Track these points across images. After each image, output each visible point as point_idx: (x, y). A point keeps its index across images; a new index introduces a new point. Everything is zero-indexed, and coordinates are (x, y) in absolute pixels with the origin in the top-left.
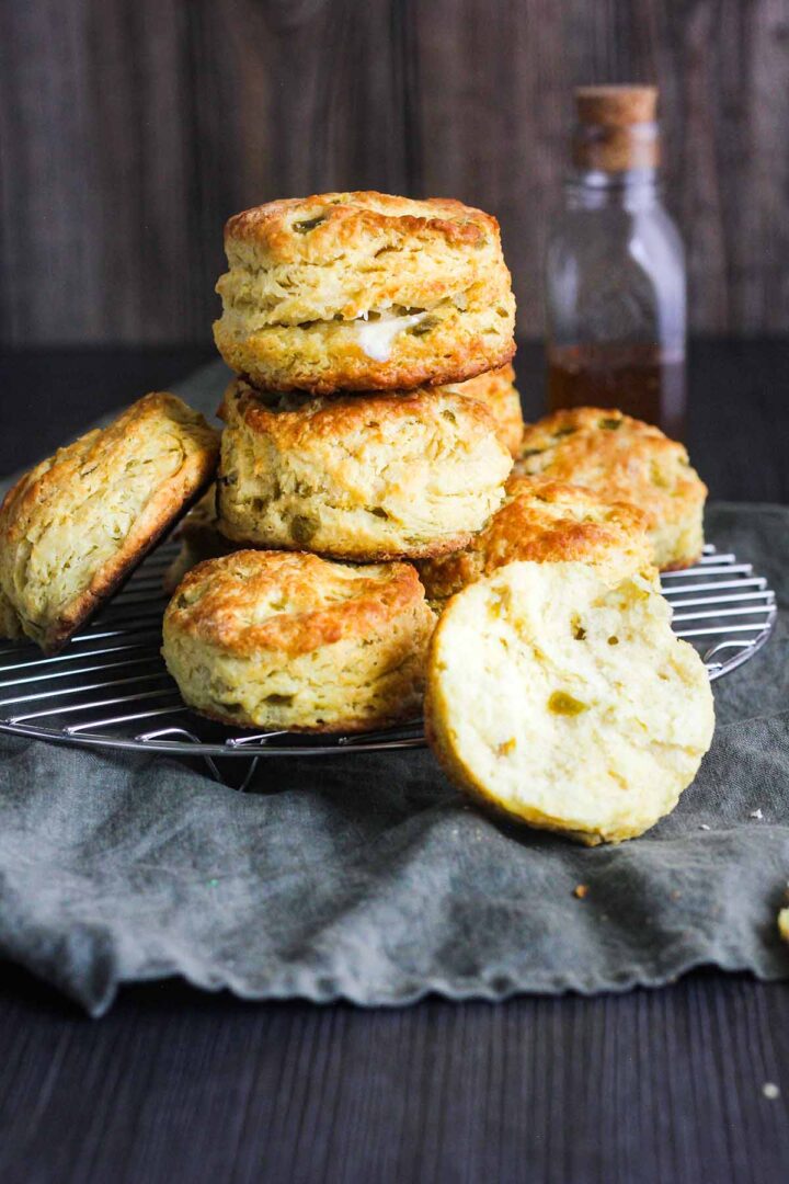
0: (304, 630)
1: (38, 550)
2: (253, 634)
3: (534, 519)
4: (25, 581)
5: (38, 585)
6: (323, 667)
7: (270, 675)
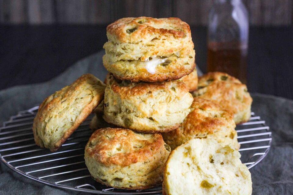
0: (126, 159)
1: (48, 125)
2: (111, 160)
3: (199, 117)
4: (44, 133)
5: (48, 135)
6: (132, 170)
7: (116, 172)
